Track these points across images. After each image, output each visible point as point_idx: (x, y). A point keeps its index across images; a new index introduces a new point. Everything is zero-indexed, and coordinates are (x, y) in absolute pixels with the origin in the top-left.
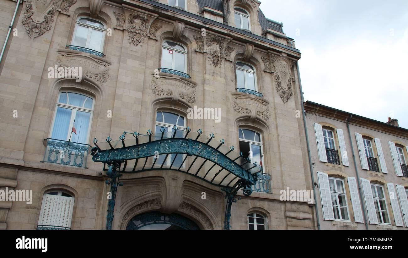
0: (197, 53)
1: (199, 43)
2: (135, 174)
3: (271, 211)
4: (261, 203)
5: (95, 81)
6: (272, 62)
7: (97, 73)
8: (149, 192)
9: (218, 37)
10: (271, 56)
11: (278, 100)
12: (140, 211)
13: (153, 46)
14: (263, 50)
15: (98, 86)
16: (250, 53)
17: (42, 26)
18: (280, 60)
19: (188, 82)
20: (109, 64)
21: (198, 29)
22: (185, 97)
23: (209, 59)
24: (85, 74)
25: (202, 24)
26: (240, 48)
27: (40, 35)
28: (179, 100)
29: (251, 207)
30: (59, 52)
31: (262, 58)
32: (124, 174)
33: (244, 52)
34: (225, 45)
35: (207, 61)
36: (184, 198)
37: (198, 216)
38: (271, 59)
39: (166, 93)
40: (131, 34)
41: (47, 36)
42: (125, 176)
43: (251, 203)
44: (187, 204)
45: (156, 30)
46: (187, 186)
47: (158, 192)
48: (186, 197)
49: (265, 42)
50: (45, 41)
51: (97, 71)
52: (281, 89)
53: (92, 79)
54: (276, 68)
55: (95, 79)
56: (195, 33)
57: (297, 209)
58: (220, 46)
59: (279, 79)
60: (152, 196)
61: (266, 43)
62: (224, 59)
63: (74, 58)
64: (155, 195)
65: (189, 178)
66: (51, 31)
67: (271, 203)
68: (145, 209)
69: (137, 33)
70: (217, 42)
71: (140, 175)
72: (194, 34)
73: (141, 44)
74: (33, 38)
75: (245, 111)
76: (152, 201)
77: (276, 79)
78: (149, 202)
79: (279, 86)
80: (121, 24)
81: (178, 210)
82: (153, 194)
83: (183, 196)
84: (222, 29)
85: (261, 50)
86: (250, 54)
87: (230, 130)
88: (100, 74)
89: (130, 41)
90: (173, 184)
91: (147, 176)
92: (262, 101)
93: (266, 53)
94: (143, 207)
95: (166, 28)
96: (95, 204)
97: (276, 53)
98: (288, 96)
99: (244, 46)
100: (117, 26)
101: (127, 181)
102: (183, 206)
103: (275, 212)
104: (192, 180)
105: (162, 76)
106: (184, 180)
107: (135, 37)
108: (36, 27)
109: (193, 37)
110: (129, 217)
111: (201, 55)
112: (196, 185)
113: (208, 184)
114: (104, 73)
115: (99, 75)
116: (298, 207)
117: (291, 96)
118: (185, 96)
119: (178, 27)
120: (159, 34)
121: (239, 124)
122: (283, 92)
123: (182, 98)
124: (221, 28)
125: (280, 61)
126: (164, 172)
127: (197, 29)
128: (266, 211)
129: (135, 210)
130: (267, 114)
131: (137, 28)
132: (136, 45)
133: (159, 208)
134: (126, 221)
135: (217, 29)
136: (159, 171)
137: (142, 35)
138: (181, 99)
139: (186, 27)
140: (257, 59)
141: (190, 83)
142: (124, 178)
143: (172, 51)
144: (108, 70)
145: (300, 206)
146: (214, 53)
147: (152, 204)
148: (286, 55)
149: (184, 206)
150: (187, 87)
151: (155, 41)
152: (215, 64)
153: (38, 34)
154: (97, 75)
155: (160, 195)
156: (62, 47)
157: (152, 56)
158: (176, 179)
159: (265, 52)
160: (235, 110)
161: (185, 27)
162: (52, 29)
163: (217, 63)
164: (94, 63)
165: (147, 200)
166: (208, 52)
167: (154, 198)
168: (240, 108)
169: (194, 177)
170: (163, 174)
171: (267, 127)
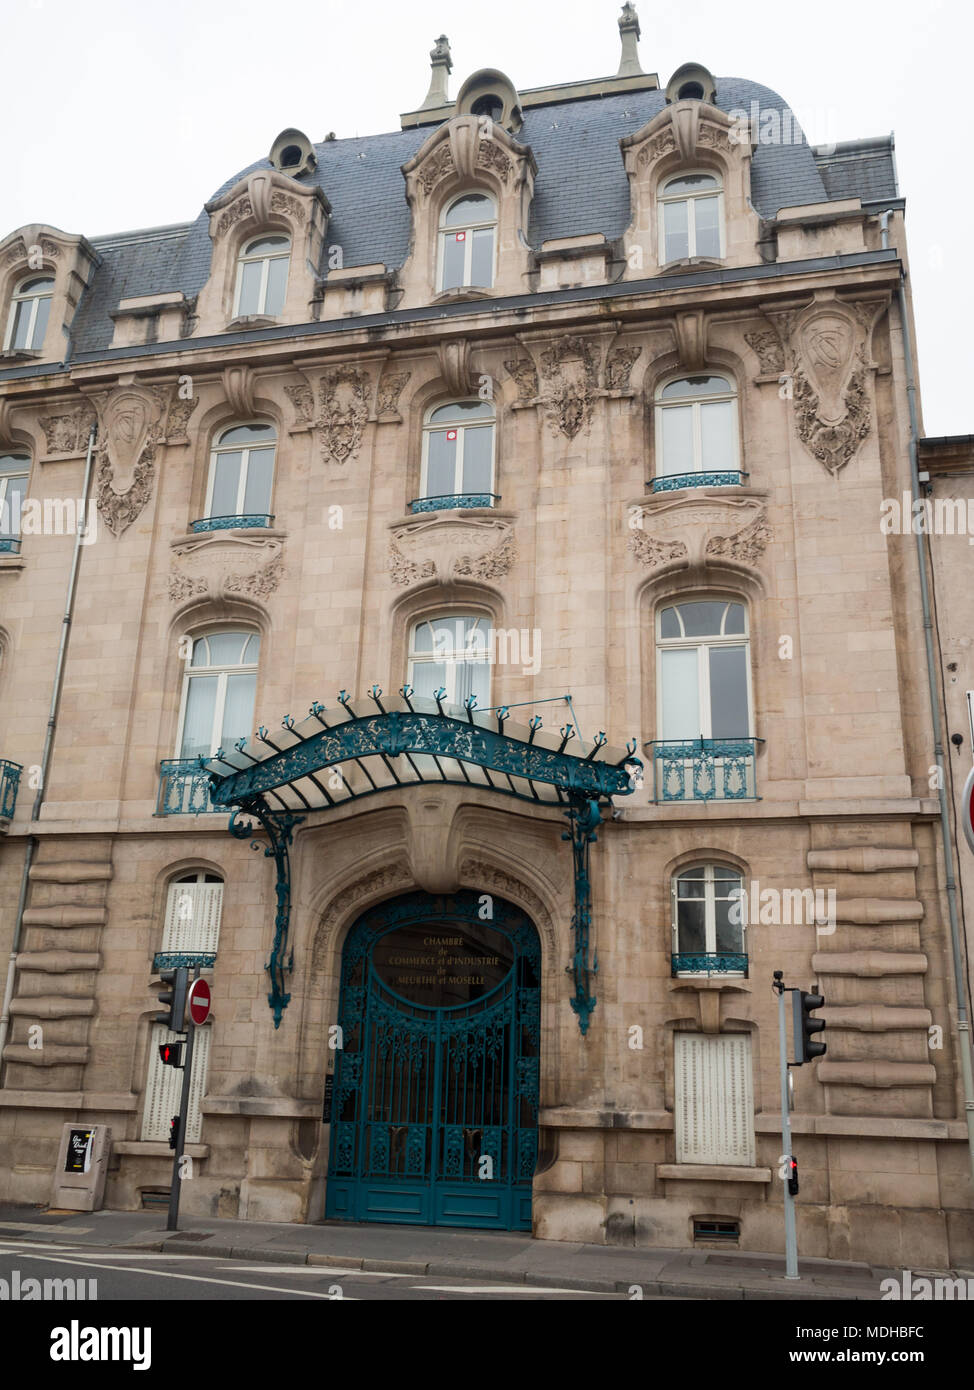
0: (520, 414)
1: (525, 378)
2: (335, 810)
3: (752, 855)
4: (717, 836)
5: (250, 596)
6: (787, 340)
7: (252, 573)
8: (376, 851)
9: (573, 338)
10: (775, 320)
11: (808, 469)
12: (364, 897)
13: (390, 444)
14: (743, 312)
15: (259, 606)
16: (692, 342)
17: (133, 498)
18: (813, 319)
19: (486, 516)
20: (281, 540)
21: (512, 339)
22: (474, 566)
23: (549, 422)
24: (222, 585)
25: (515, 321)
26: (659, 338)
27: (132, 521)
28: (458, 582)
29: (679, 852)
30: (173, 546)
31: (749, 336)
32: (310, 816)
33: (677, 344)
34: (603, 352)
35: (546, 431)
36: (467, 851)
37: (518, 893)
38: (781, 328)
39: (421, 572)
40: (327, 435)
41: (145, 518)
42: (313, 820)
43: (681, 839)
44: (480, 865)
45: (398, 392)
46: (472, 818)
47: (399, 844)
48: (472, 847)
49: (739, 284)
50: (141, 532)
51: (250, 569)
52: (817, 428)
53: (243, 594)
54: (798, 356)
55: (249, 589)
56: (507, 354)
57: (860, 838)
58: (589, 361)
59: (810, 394)
60: (385, 857)
61: (744, 284)
62: (603, 401)
63: (201, 553)
64: (392, 855)
65: (473, 796)
66: (152, 503)
67: (754, 832)
68: (379, 890)
69: (342, 426)
70: (574, 353)
71: (345, 812)
72: (504, 357)
73: (355, 453)
74: (118, 533)
75: (666, 551)
76: (392, 869)
77: (800, 398)
78: (386, 873)
79: (811, 418)
80: (305, 414)
81: (462, 883)
82: (387, 851)
83: (463, 846)
84: (580, 307)
85: (736, 313)
86: (694, 344)
87: (619, 624)
88: (260, 572)
89: (327, 455)
90: (431, 819)
91: (363, 810)
92: (735, 498)
93: (756, 316)
94: (373, 886)
95: (422, 374)
96: (262, 894)
97: (793, 303)
98: (850, 443)
99: (671, 326)
100: (296, 424)
101: (317, 832)
102: (473, 871)
103: (769, 859)
104: (479, 802)
105: (411, 526)
106: (458, 803)
107: (339, 438)
108: (122, 505)
109: (503, 367)
110: (343, 914)
111: (531, 414)
112: (495, 812)
113: (526, 805)
114: (271, 567)
115: (260, 576)
116: (860, 832)
117: (862, 437)
118: (475, 564)
119: (448, 360)
120: (404, 399)
121: (657, 596)
122: (823, 435)
123: (465, 573)
124: (575, 307)
125: (812, 326)
126: (407, 792)
127: (505, 340)
128: (737, 858)
129: (354, 895)
130: (758, 536)
131: (344, 408)
132: (343, 460)
133: (412, 884)
134: (336, 924)
135: (564, 315)
136: (394, 793)
137: (356, 424)
138: (463, 577)
139: (472, 349)
140: (729, 348)
141: (491, 519)
142: (310, 825)
143: (455, 432)
144: (280, 556)
145: (872, 829)
146: (566, 395)
147: (395, 877)
148: (830, 296)
149: (476, 870)
150: (482, 533)
151: (394, 427)
152: (571, 429)
153: (127, 519)
154: (254, 577)
155: (403, 852)
156: (180, 532)
157: (389, 475)
158: (437, 807)
159: (750, 316)
160: (639, 557)
161: (469, 347)
162: (154, 495)
163: (577, 424)
164: (245, 549)
165: (375, 867)
166: (545, 400)
167: (391, 861)
168: (654, 546)
169: (484, 794)
170: (404, 798)
171: (756, 581)
